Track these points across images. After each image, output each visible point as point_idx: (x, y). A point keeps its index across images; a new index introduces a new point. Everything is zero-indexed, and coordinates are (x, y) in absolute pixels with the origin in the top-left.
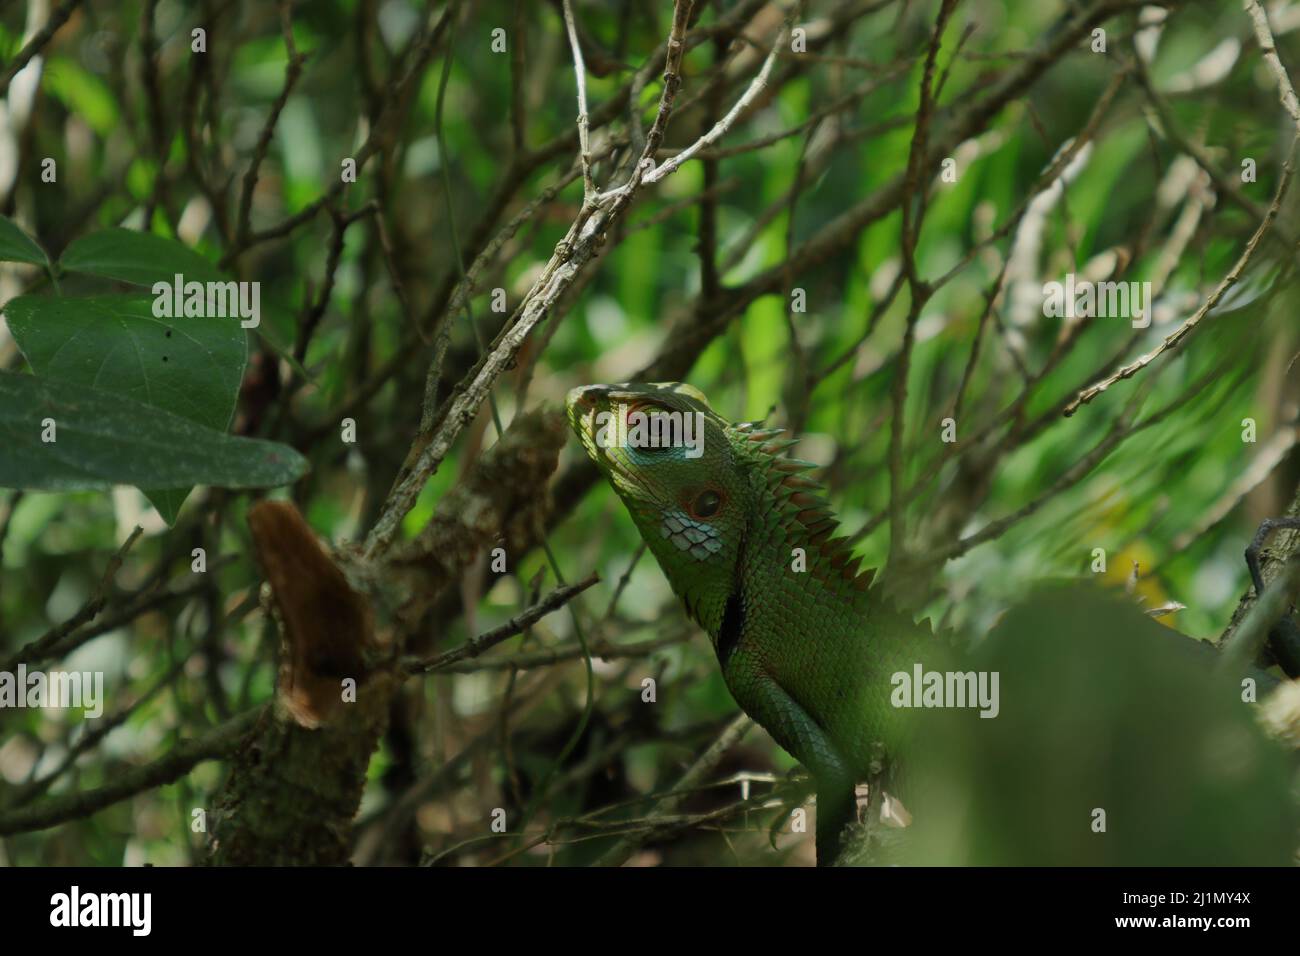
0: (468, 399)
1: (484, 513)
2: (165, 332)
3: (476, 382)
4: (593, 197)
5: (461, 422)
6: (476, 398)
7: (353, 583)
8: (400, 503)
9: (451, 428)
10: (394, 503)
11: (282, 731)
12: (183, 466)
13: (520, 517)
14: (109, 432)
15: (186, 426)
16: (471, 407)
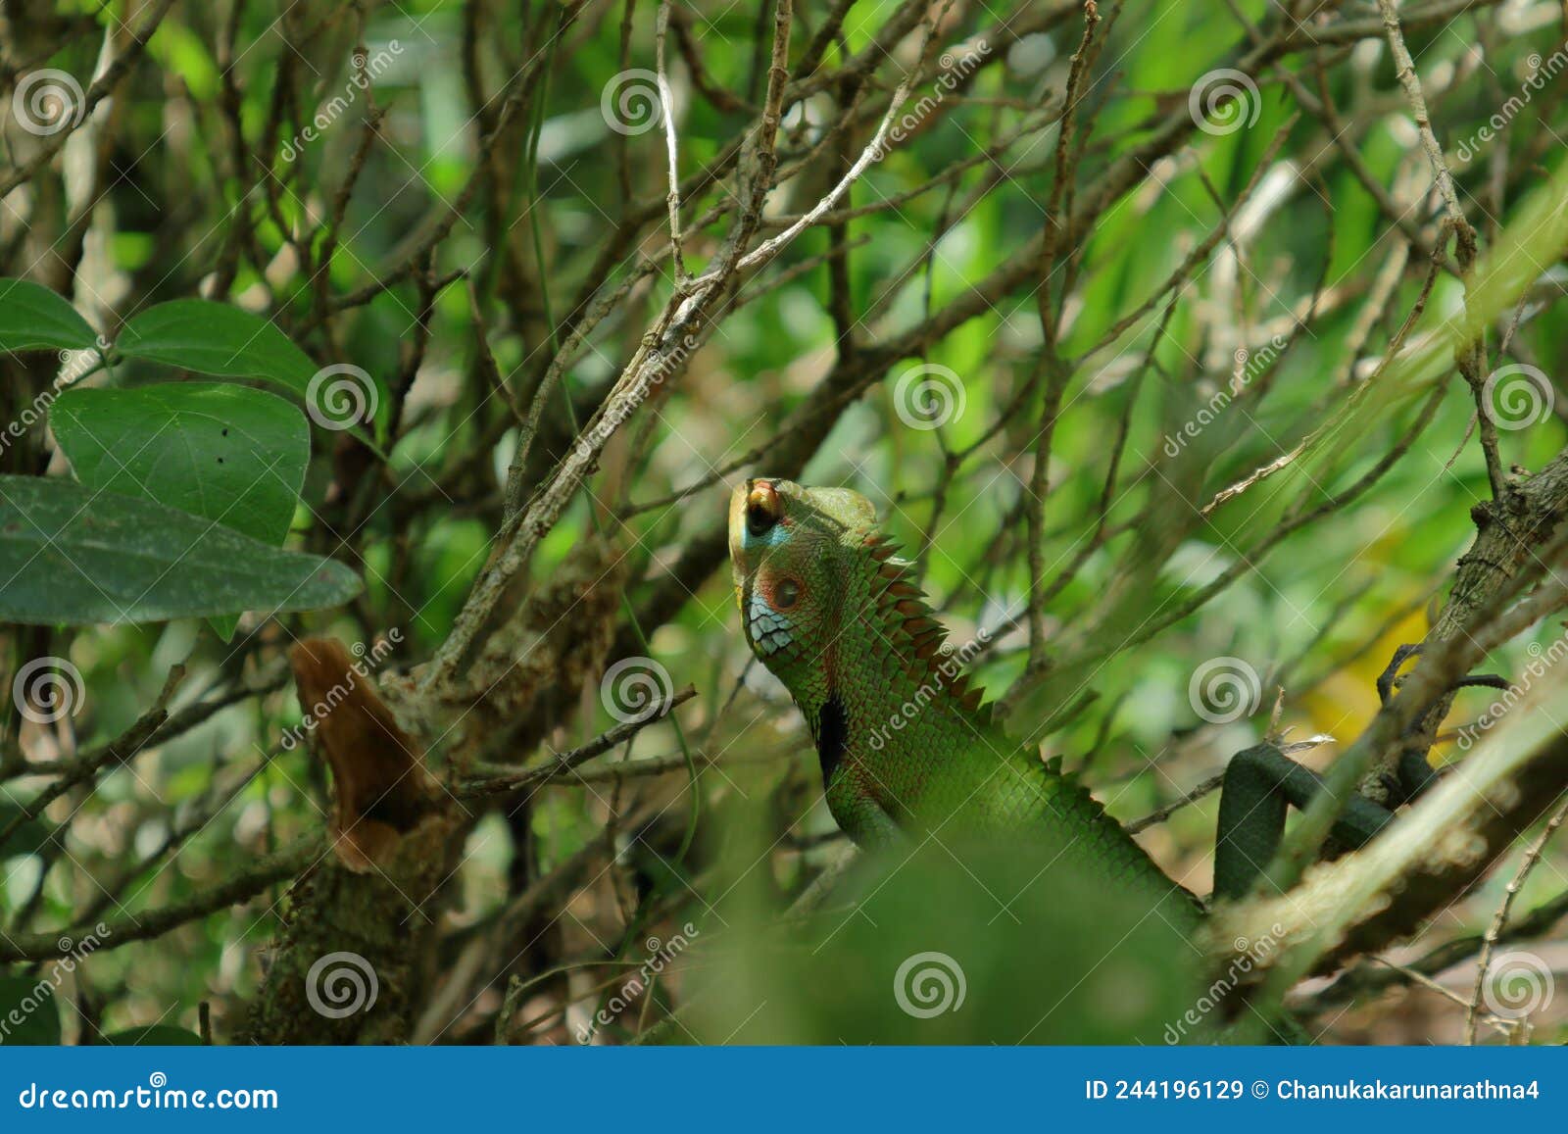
0: (544, 508)
1: (539, 649)
2: (221, 430)
3: (552, 490)
4: (684, 283)
5: (535, 533)
6: (552, 507)
7: (402, 724)
8: (468, 622)
9: (524, 539)
10: (462, 623)
11: (331, 876)
12: (228, 589)
13: (577, 653)
14: (151, 551)
15: (235, 540)
16: (546, 517)
